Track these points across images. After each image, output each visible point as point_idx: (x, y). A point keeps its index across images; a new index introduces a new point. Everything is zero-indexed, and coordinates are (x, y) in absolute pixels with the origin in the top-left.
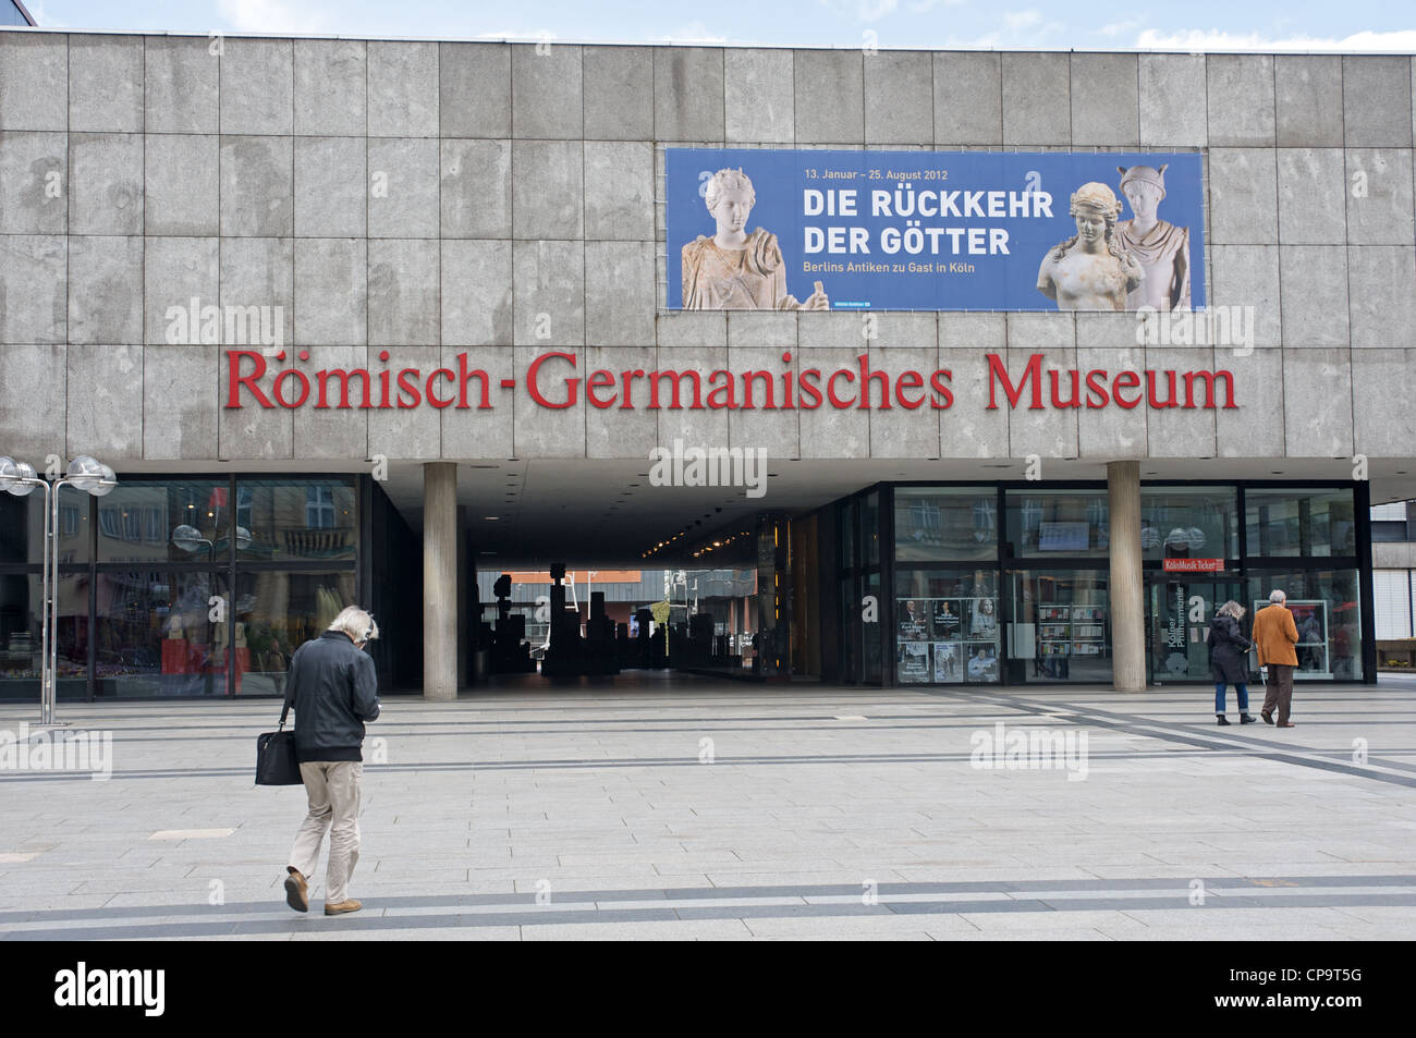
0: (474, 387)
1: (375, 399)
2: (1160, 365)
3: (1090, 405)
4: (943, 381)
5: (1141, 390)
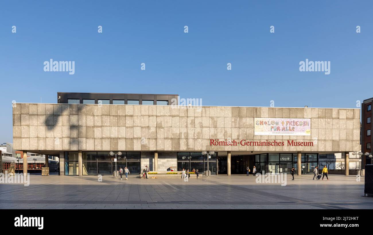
0: (235, 143)
1: (225, 144)
2: (306, 141)
3: (298, 145)
4: (283, 143)
5: (303, 144)
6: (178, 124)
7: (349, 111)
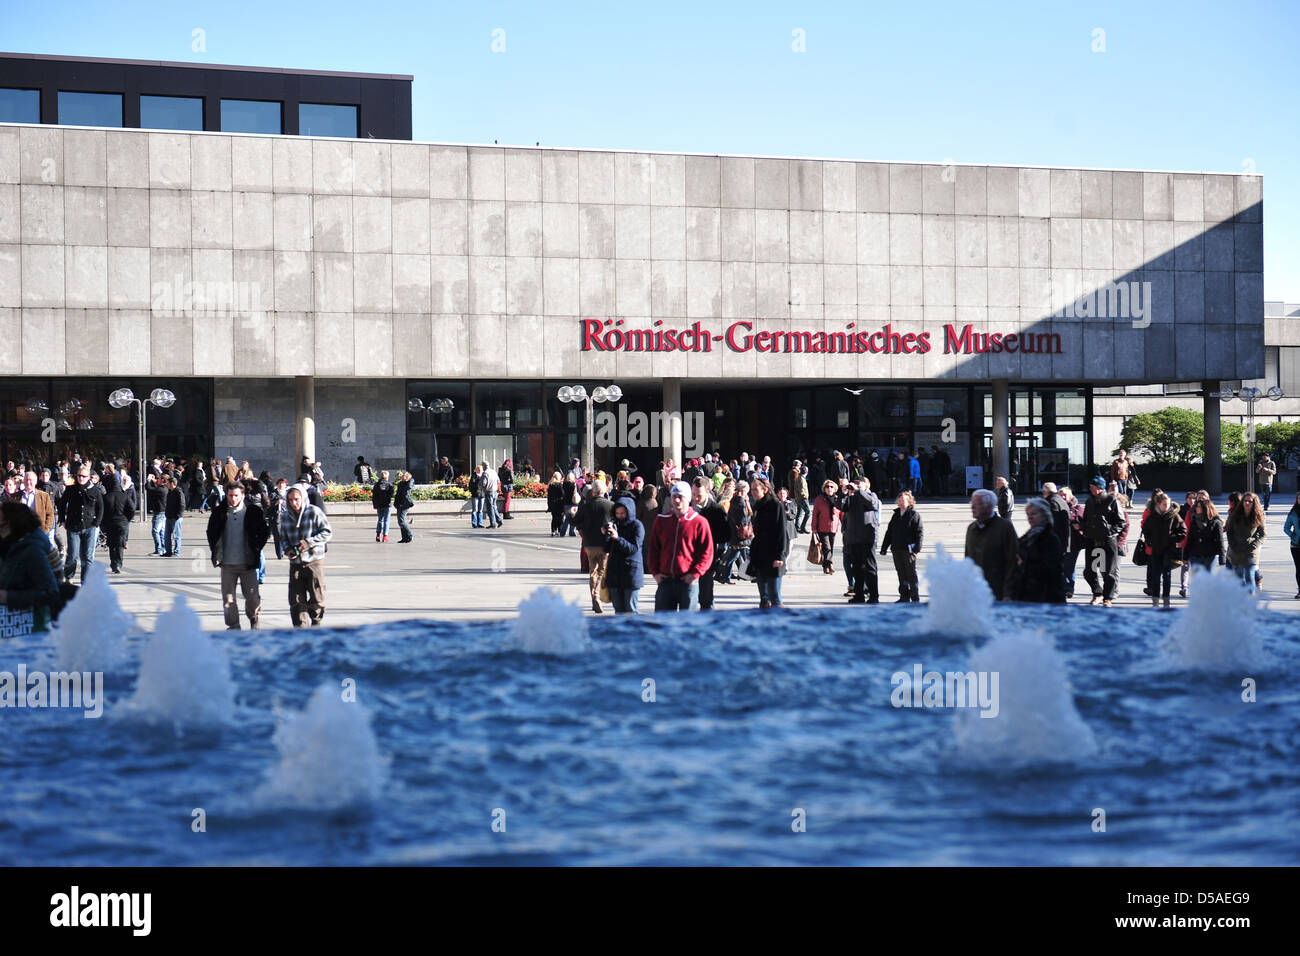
0: (702, 339)
1: (654, 345)
2: (1027, 331)
3: (994, 351)
4: (924, 337)
5: (1018, 343)
6: (424, 237)
7: (1217, 186)
